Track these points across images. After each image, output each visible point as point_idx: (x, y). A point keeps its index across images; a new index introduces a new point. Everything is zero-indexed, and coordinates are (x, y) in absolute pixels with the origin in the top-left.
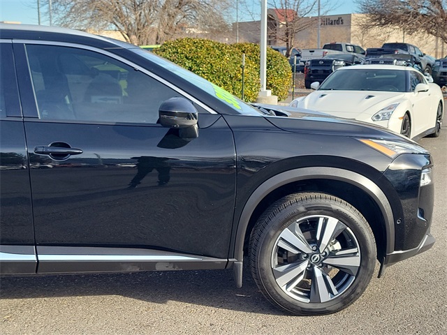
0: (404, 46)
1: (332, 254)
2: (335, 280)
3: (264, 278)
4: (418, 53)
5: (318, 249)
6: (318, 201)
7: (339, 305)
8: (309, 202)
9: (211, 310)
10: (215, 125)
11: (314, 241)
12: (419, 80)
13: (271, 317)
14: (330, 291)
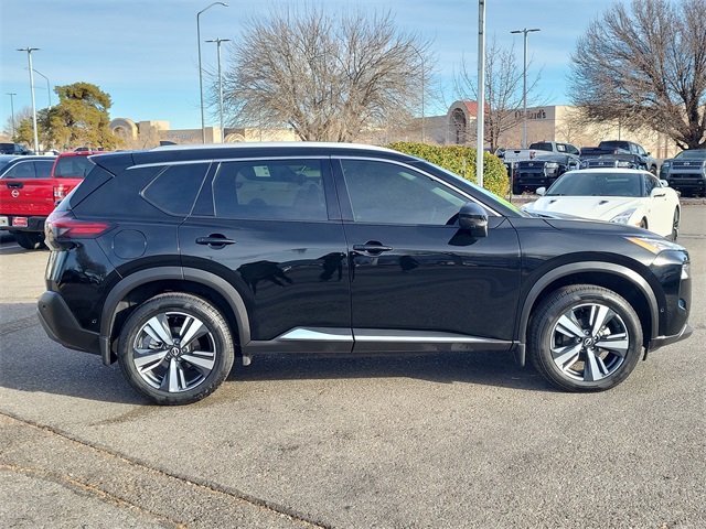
0: (625, 145)
1: (604, 338)
2: (606, 361)
3: (544, 358)
4: (641, 153)
5: (590, 333)
6: (591, 291)
7: (611, 383)
8: (583, 292)
9: (495, 388)
10: (501, 226)
11: (587, 327)
12: (653, 184)
13: (549, 393)
14: (601, 371)
